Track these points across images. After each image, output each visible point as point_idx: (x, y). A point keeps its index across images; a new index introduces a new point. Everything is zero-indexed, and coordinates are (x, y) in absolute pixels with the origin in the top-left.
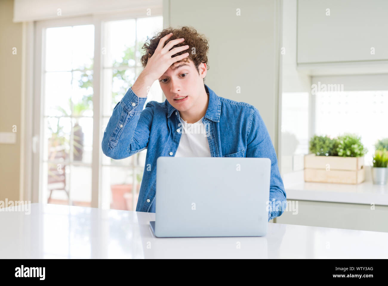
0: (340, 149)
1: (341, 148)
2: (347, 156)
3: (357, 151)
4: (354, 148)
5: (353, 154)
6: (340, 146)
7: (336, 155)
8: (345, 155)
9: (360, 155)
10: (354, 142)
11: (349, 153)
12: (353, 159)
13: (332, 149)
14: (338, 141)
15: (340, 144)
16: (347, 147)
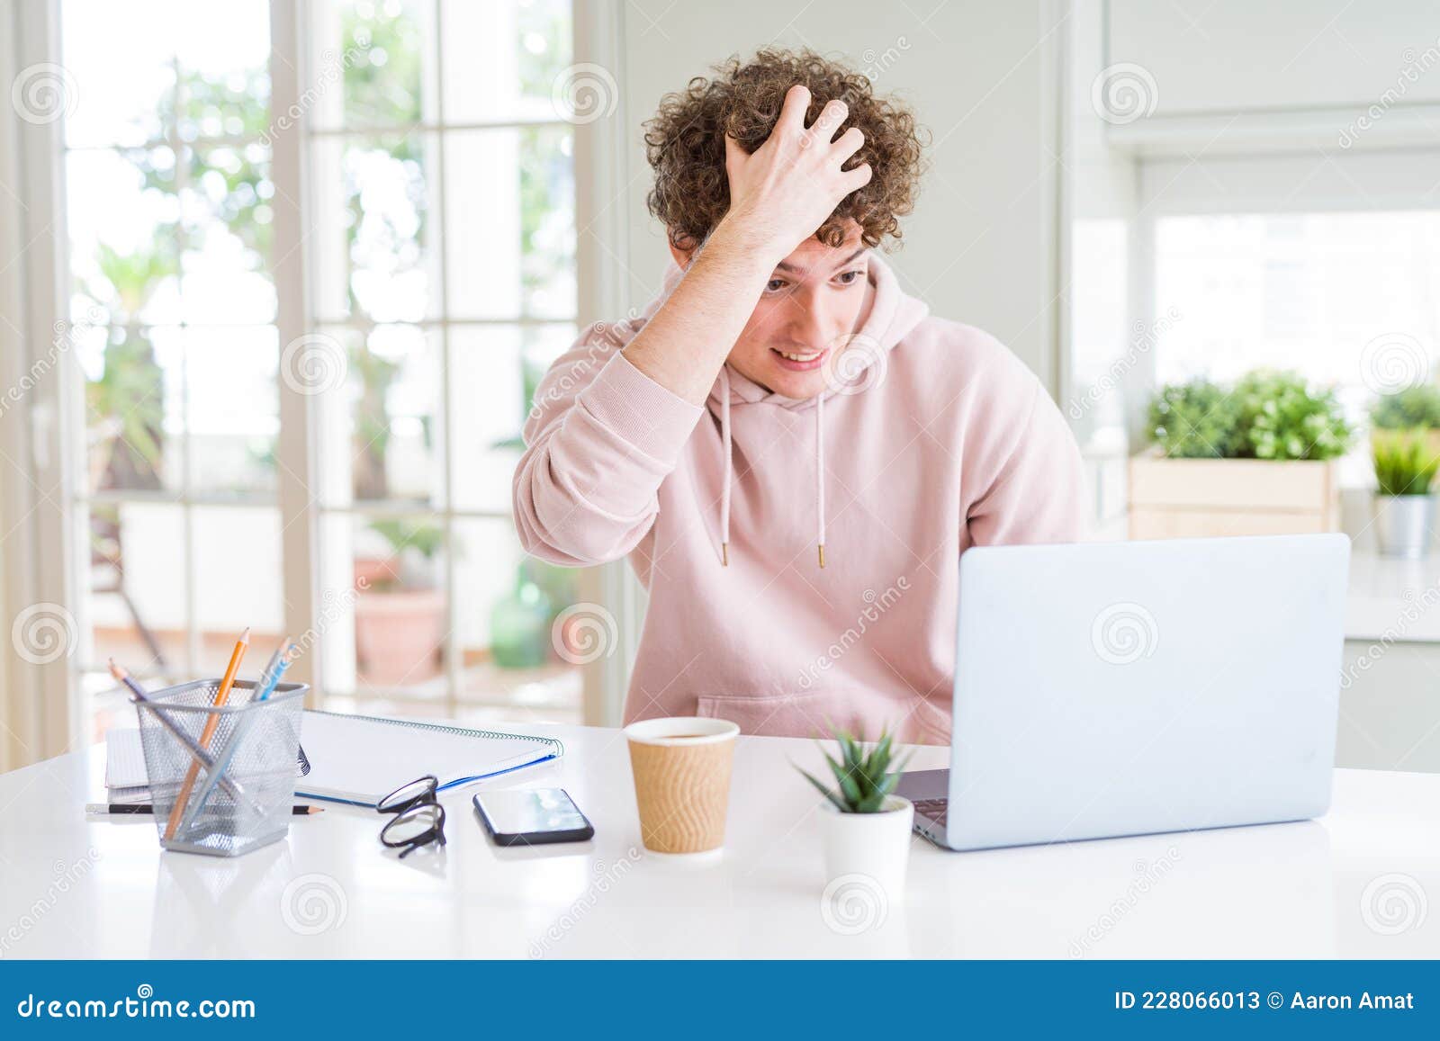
0: (1262, 435)
1: (1264, 430)
2: (1289, 457)
3: (1325, 438)
4: (1314, 430)
5: (1313, 453)
6: (1261, 422)
7: (1247, 452)
8: (1284, 454)
9: (1337, 452)
10: (1312, 408)
11: (1296, 446)
12: (1313, 469)
13: (1230, 434)
14: (1253, 402)
15: (1264, 414)
16: (1290, 424)
